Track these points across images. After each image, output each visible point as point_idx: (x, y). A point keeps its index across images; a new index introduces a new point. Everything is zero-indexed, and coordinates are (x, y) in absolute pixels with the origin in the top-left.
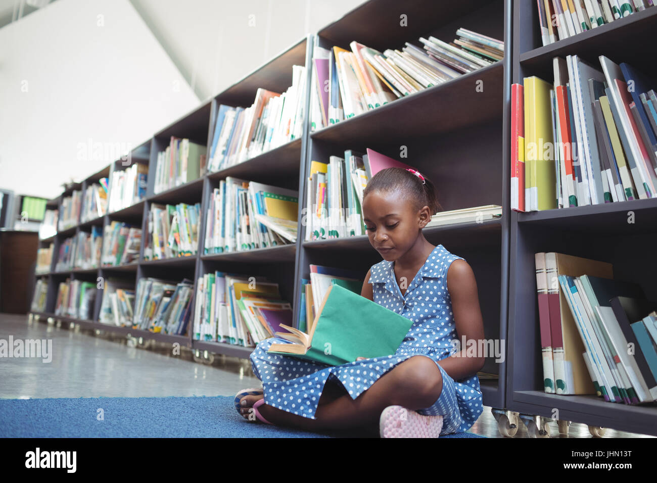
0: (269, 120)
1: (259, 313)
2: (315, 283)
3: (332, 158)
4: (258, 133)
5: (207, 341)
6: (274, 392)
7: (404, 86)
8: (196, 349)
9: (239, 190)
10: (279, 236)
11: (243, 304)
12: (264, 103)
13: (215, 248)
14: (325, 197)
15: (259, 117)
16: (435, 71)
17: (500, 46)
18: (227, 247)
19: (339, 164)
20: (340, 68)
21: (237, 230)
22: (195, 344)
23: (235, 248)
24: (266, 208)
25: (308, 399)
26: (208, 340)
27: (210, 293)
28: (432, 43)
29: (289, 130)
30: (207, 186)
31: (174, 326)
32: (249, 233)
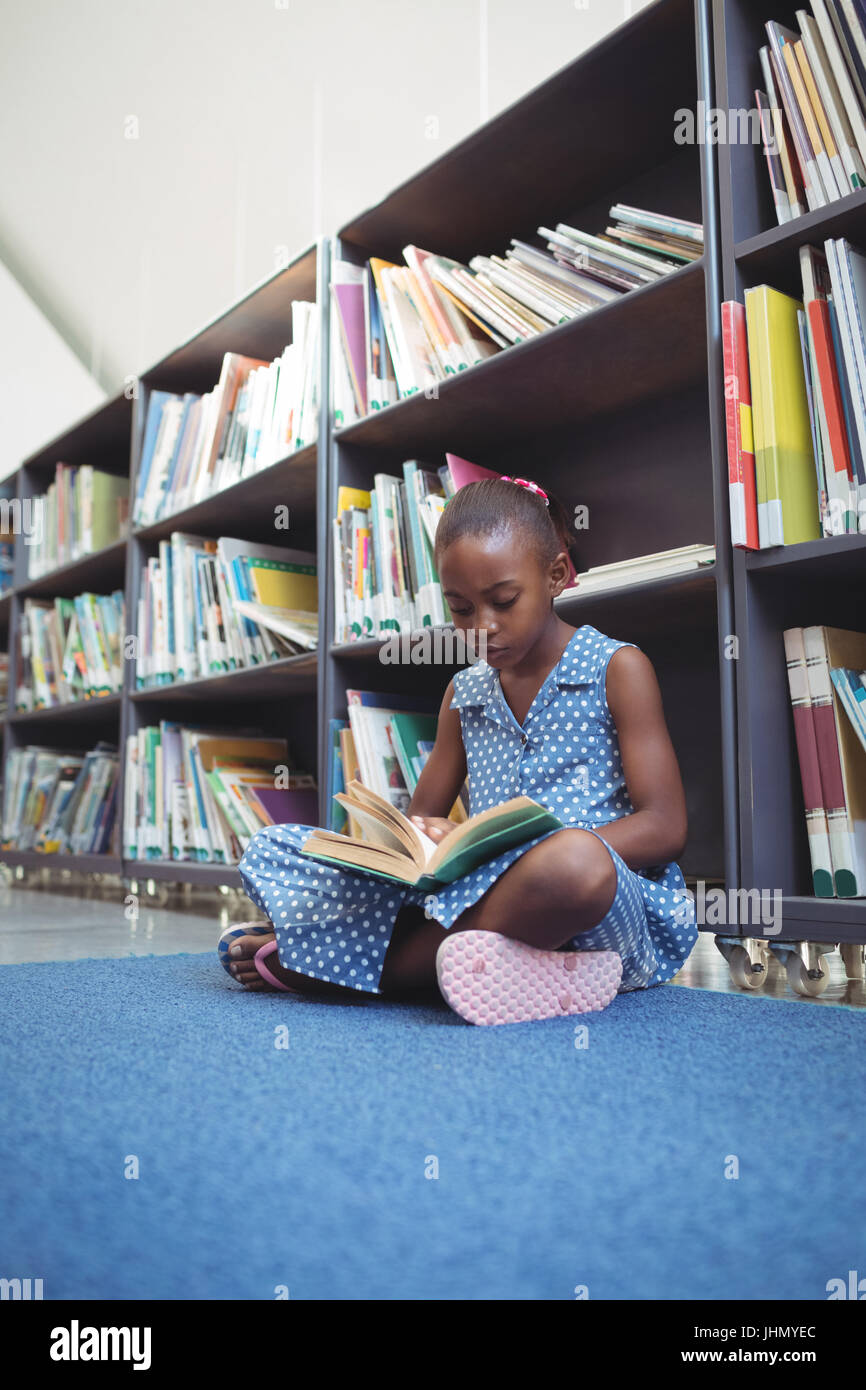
0: (250, 416)
1: (252, 796)
2: (359, 725)
3: (380, 479)
4: (229, 441)
5: (151, 859)
6: (298, 943)
7: (513, 326)
8: (130, 878)
9: (198, 556)
10: (282, 640)
11: (219, 780)
12: (239, 382)
13: (158, 675)
14: (370, 555)
15: (230, 410)
16: (573, 292)
17: (696, 232)
18: (181, 671)
19: (394, 489)
20: (385, 299)
21: (200, 635)
22: (128, 869)
23: (197, 672)
24: (255, 587)
25: (363, 954)
26: (154, 858)
27: (151, 766)
28: (562, 236)
29: (290, 431)
30: (134, 554)
31: (84, 837)
32: (222, 639)
